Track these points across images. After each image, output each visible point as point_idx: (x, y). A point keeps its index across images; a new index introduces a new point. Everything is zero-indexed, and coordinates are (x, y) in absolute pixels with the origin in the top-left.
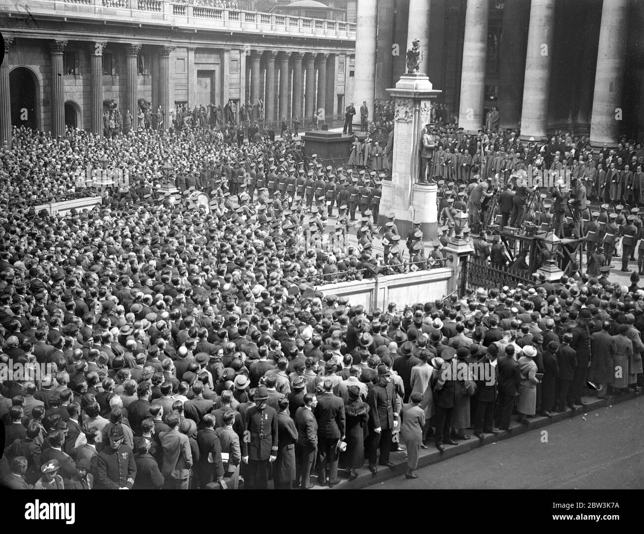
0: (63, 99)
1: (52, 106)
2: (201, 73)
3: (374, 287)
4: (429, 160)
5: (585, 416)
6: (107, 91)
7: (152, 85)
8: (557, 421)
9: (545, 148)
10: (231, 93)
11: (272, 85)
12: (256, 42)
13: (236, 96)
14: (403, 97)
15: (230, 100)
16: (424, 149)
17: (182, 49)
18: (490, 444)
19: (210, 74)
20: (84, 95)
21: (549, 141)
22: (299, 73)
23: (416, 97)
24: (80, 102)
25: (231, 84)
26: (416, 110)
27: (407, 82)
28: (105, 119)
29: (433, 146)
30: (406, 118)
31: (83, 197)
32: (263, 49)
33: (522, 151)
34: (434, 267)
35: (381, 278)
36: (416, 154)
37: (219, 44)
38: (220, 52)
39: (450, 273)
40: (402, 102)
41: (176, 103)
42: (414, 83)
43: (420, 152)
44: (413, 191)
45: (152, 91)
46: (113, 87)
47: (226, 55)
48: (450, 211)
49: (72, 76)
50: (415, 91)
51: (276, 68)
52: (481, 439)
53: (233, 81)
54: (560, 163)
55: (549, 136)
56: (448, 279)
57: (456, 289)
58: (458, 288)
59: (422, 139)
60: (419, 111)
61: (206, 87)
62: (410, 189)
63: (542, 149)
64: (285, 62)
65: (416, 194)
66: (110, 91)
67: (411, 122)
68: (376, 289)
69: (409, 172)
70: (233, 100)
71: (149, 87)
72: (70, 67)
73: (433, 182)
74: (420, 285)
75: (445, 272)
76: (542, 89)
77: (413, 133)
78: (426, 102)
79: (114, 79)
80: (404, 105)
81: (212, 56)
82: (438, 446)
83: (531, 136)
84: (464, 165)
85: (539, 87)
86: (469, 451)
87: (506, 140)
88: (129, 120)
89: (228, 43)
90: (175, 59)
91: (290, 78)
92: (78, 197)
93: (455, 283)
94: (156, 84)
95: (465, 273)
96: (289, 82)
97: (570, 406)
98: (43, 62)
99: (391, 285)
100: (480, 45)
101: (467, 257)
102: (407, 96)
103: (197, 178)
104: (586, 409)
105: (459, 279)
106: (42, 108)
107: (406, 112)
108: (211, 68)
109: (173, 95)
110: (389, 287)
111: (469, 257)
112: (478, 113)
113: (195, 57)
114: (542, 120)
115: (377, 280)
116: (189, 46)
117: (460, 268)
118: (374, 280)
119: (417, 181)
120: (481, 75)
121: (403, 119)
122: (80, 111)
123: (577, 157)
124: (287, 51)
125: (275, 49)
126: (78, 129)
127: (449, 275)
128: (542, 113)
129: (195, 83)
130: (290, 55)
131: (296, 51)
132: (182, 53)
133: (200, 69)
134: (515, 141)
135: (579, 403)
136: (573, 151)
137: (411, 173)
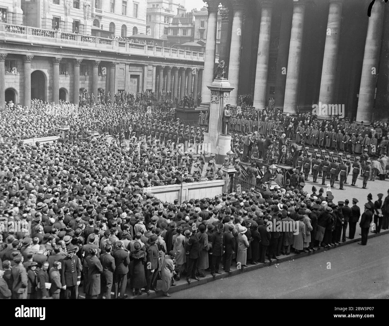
0: (59, 86)
1: (53, 90)
2: (132, 76)
3: (180, 189)
4: (227, 123)
5: (277, 265)
6: (82, 83)
7: (106, 81)
8: (261, 268)
9: (295, 119)
10: (147, 87)
11: (169, 83)
12: (161, 62)
13: (150, 88)
14: (215, 90)
15: (147, 90)
16: (225, 117)
17: (123, 64)
18: (219, 280)
19: (137, 77)
20: (70, 85)
21: (298, 116)
22: (184, 77)
23: (221, 90)
24: (68, 88)
25: (147, 82)
26: (221, 97)
27: (217, 83)
28: (80, 97)
29: (229, 116)
30: (216, 101)
31: (52, 136)
32: (165, 65)
33: (282, 120)
34: (217, 179)
35: (184, 184)
36: (221, 119)
37: (142, 62)
38: (143, 66)
39: (224, 183)
40: (214, 93)
41: (118, 90)
42: (220, 83)
43: (223, 119)
44: (219, 139)
45: (106, 84)
46: (86, 81)
47: (146, 68)
48: (236, 150)
49: (65, 75)
50: (221, 87)
51: (171, 75)
52: (214, 276)
53: (149, 81)
54: (301, 127)
55: (298, 113)
56: (223, 186)
57: (227, 191)
58: (228, 191)
59: (224, 112)
60: (223, 97)
61: (135, 83)
62: (217, 138)
63: (293, 120)
64: (176, 72)
65: (220, 140)
66: (84, 83)
67: (218, 103)
68: (181, 190)
69: (217, 129)
70: (149, 90)
71: (105, 82)
72: (63, 71)
73: (229, 134)
74: (207, 189)
75: (221, 182)
76: (294, 89)
77: (219, 108)
78: (227, 93)
79: (86, 78)
80: (215, 94)
81: (138, 68)
82: (187, 280)
83: (287, 113)
84: (254, 126)
85: (293, 88)
86: (206, 283)
87: (276, 115)
88: (93, 98)
89: (147, 62)
90: (119, 69)
91: (179, 80)
92: (50, 135)
93: (226, 188)
94: (108, 81)
95: (232, 183)
96: (179, 82)
97: (269, 259)
98: (50, 68)
99: (190, 188)
100: (264, 66)
101: (233, 174)
102: (217, 90)
103: (115, 128)
104: (278, 261)
105: (229, 186)
106: (48, 91)
107: (216, 98)
108: (138, 74)
109: (117, 87)
110: (189, 189)
111: (234, 174)
112: (263, 100)
113: (129, 68)
114: (294, 105)
115: (182, 185)
116: (126, 62)
117: (229, 180)
118: (180, 185)
119: (221, 133)
120: (264, 81)
121: (214, 102)
122: (68, 93)
123: (309, 125)
124: (178, 66)
125: (171, 65)
126: (67, 102)
127: (223, 184)
128: (294, 101)
129: (129, 81)
130: (179, 69)
131: (182, 67)
132: (123, 66)
133: (131, 74)
134: (280, 115)
135: (274, 258)
136: (308, 121)
137: (218, 130)
